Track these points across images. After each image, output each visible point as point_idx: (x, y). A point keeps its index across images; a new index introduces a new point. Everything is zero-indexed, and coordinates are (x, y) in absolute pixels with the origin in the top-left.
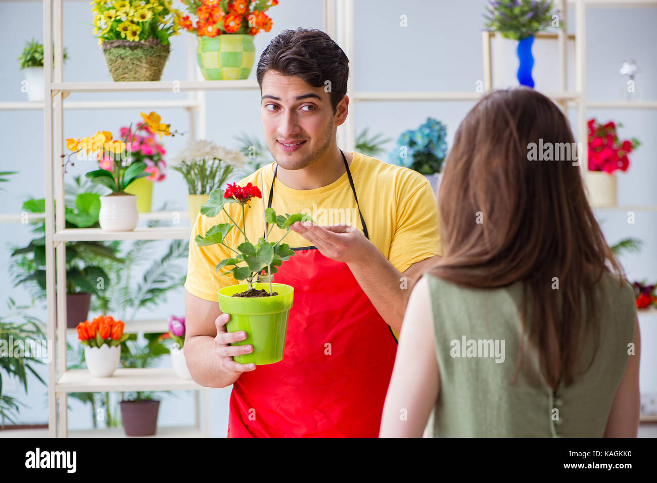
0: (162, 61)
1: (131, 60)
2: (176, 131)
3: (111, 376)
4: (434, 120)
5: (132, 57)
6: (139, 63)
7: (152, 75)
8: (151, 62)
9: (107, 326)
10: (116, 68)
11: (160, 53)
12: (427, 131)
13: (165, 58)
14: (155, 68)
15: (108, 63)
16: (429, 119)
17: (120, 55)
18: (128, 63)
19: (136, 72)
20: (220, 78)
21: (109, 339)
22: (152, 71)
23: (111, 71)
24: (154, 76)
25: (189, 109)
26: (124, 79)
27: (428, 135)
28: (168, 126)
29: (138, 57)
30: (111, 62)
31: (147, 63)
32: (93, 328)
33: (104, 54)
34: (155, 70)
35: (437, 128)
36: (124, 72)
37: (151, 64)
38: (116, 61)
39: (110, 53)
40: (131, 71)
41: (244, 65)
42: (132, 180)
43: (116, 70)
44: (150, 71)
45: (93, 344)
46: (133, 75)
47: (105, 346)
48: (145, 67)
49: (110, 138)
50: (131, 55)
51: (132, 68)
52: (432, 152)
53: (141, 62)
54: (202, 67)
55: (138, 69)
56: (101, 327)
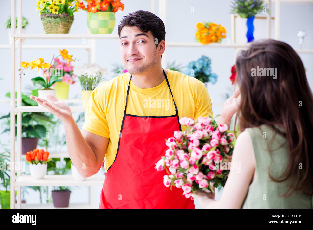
0: (70, 24)
1: (54, 23)
2: (76, 59)
3: (42, 178)
4: (205, 57)
5: (55, 22)
6: (58, 25)
7: (65, 31)
8: (64, 25)
9: (41, 154)
10: (47, 27)
11: (69, 20)
12: (201, 62)
13: (72, 22)
14: (66, 28)
15: (43, 24)
16: (203, 56)
17: (49, 21)
18: (53, 25)
19: (57, 29)
20: (98, 32)
21: (42, 160)
22: (65, 29)
23: (44, 29)
24: (65, 32)
25: (88, 49)
26: (51, 33)
27: (202, 64)
28: (72, 56)
29: (58, 22)
30: (45, 24)
31: (62, 25)
32: (34, 155)
33: (41, 20)
34: (66, 29)
35: (206, 60)
36: (51, 29)
37: (64, 26)
38: (47, 24)
39: (44, 20)
40: (54, 29)
41: (110, 27)
42: (54, 83)
43: (47, 28)
44: (63, 29)
45: (34, 162)
46: (55, 31)
47: (39, 164)
48: (61, 27)
49: (43, 61)
50: (54, 21)
51: (55, 27)
52: (204, 72)
53: (59, 24)
54: (89, 27)
55: (58, 28)
56: (37, 154)
